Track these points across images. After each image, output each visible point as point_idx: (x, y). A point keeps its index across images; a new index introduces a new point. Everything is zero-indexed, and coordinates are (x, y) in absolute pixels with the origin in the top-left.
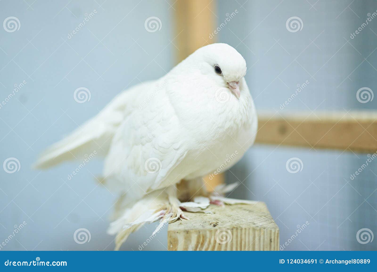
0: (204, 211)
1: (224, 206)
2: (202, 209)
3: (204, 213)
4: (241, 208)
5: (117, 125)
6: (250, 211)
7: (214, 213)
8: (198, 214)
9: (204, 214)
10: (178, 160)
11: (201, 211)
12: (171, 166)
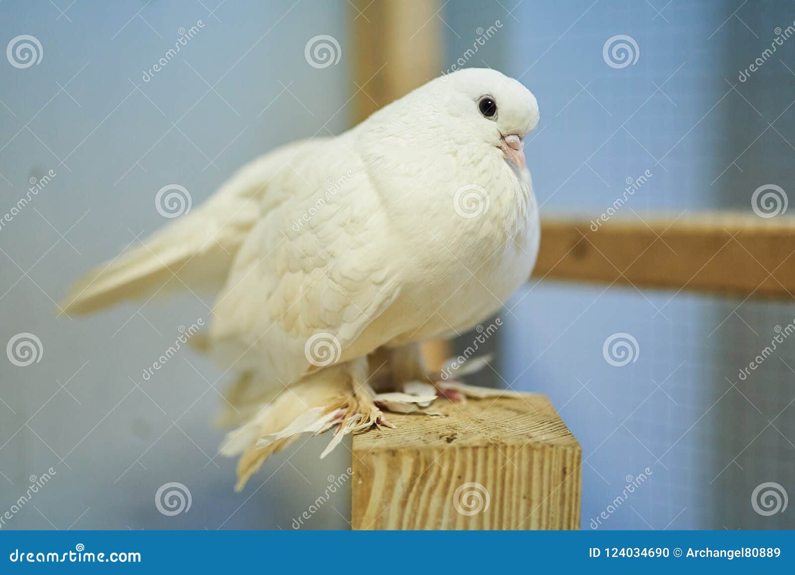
0: (425, 411)
1: (464, 402)
2: (421, 408)
3: (425, 414)
4: (500, 406)
5: (246, 227)
6: (519, 412)
7: (447, 416)
8: (413, 417)
9: (426, 418)
10: (380, 306)
11: (419, 411)
12: (366, 317)
